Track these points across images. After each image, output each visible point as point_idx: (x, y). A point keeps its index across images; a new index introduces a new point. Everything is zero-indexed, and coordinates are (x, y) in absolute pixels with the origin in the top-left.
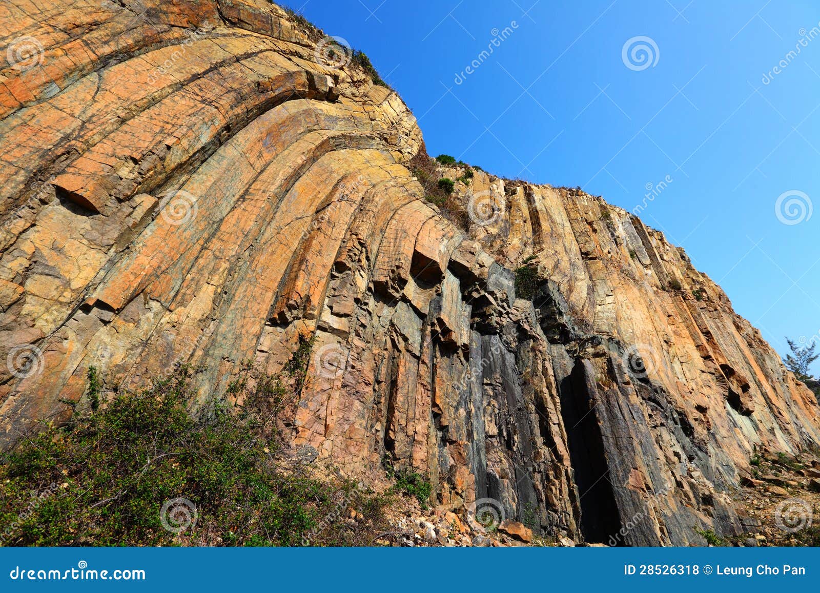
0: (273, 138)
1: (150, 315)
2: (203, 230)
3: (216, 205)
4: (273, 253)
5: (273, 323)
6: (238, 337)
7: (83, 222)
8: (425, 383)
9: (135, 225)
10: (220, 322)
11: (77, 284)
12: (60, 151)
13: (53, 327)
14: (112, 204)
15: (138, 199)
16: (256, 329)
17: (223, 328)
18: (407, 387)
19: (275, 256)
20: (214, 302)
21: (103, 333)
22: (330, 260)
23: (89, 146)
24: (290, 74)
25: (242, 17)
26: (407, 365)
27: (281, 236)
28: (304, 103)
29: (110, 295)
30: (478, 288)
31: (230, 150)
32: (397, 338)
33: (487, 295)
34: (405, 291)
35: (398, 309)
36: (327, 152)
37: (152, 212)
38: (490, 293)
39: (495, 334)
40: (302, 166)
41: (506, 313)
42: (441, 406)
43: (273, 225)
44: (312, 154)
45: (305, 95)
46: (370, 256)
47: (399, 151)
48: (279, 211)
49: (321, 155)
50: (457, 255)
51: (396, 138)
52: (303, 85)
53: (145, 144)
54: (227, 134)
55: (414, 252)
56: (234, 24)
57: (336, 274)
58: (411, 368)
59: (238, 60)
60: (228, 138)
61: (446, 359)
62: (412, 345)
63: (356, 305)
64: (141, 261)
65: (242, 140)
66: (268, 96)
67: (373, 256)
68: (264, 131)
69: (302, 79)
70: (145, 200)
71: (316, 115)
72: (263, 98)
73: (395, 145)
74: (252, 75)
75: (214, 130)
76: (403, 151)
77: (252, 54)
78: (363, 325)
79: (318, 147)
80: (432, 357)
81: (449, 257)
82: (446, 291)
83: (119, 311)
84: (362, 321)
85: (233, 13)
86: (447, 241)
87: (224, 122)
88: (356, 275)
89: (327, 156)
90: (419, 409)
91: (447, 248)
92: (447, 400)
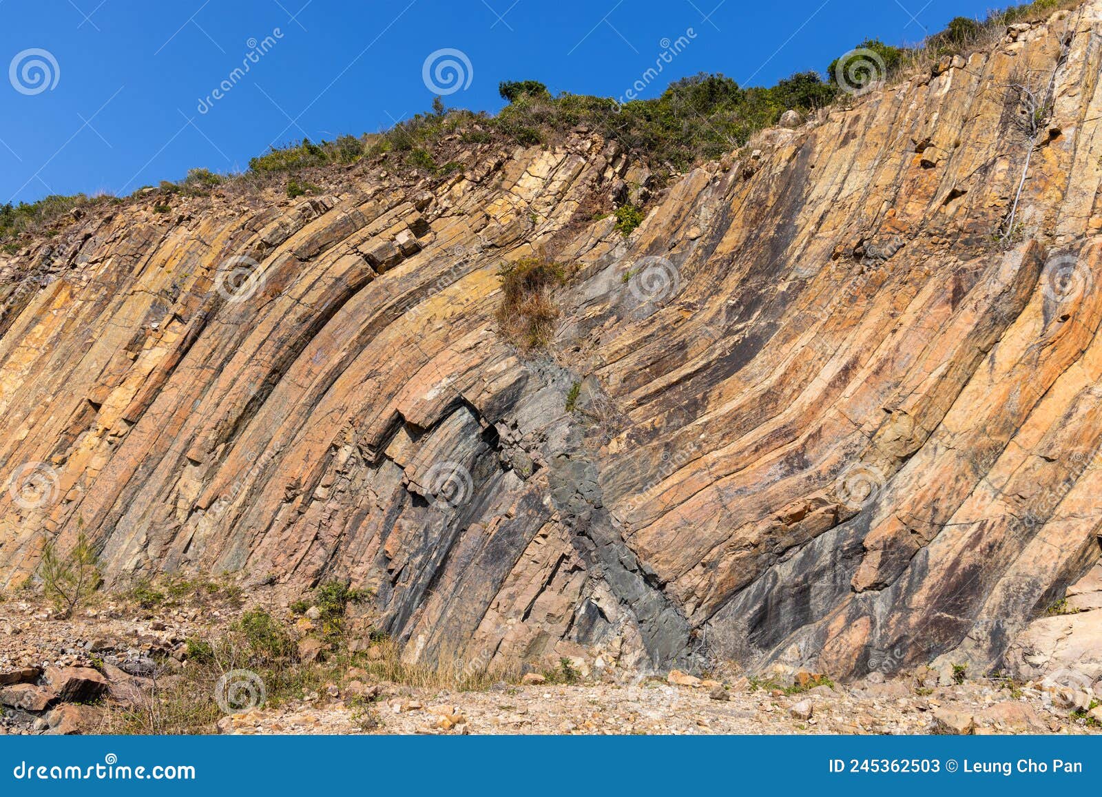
0: (325, 349)
1: (222, 508)
2: (255, 452)
3: (266, 430)
4: (298, 450)
5: (287, 502)
6: (261, 514)
7: (197, 470)
8: (379, 533)
9: (216, 464)
10: (252, 507)
11: (190, 501)
12: (191, 437)
13: (185, 520)
14: (206, 456)
15: (217, 449)
16: (275, 506)
17: (254, 509)
18: (362, 537)
19: (299, 452)
20: (247, 495)
21: (202, 521)
22: (327, 445)
23: (201, 428)
24: (339, 279)
25: (321, 243)
26: (373, 518)
27: (309, 435)
28: (371, 287)
29: (202, 503)
30: (482, 421)
31: (282, 385)
32: (372, 496)
33: (497, 426)
34: (387, 452)
35: (382, 470)
36: (388, 324)
37: (226, 452)
38: (503, 422)
39: (510, 469)
40: (341, 363)
41: (515, 442)
42: (391, 552)
43: (305, 428)
44: (355, 344)
45: (369, 280)
46: (358, 429)
47: (527, 242)
48: (313, 414)
49: (375, 335)
50: (474, 388)
51: (515, 230)
52: (361, 274)
53: (220, 416)
54: (277, 375)
55: (397, 411)
56: (318, 254)
57: (334, 453)
58: (376, 519)
59: (298, 301)
60: (281, 376)
61: (420, 509)
62: (381, 500)
63: (338, 475)
64: (218, 481)
65: (293, 371)
66: (312, 320)
67: (364, 428)
68: (314, 350)
69: (358, 271)
70: (221, 447)
71: (387, 288)
72: (307, 325)
73: (517, 239)
74: (300, 310)
75: (260, 382)
76: (535, 236)
77: (314, 283)
78: (340, 491)
79: (364, 333)
80: (401, 507)
81: (456, 395)
82: (435, 440)
83: (206, 509)
84: (340, 487)
85: (312, 249)
86: (452, 379)
87: (268, 371)
88: (341, 451)
89: (386, 330)
90: (367, 555)
91: (449, 388)
92: (404, 547)
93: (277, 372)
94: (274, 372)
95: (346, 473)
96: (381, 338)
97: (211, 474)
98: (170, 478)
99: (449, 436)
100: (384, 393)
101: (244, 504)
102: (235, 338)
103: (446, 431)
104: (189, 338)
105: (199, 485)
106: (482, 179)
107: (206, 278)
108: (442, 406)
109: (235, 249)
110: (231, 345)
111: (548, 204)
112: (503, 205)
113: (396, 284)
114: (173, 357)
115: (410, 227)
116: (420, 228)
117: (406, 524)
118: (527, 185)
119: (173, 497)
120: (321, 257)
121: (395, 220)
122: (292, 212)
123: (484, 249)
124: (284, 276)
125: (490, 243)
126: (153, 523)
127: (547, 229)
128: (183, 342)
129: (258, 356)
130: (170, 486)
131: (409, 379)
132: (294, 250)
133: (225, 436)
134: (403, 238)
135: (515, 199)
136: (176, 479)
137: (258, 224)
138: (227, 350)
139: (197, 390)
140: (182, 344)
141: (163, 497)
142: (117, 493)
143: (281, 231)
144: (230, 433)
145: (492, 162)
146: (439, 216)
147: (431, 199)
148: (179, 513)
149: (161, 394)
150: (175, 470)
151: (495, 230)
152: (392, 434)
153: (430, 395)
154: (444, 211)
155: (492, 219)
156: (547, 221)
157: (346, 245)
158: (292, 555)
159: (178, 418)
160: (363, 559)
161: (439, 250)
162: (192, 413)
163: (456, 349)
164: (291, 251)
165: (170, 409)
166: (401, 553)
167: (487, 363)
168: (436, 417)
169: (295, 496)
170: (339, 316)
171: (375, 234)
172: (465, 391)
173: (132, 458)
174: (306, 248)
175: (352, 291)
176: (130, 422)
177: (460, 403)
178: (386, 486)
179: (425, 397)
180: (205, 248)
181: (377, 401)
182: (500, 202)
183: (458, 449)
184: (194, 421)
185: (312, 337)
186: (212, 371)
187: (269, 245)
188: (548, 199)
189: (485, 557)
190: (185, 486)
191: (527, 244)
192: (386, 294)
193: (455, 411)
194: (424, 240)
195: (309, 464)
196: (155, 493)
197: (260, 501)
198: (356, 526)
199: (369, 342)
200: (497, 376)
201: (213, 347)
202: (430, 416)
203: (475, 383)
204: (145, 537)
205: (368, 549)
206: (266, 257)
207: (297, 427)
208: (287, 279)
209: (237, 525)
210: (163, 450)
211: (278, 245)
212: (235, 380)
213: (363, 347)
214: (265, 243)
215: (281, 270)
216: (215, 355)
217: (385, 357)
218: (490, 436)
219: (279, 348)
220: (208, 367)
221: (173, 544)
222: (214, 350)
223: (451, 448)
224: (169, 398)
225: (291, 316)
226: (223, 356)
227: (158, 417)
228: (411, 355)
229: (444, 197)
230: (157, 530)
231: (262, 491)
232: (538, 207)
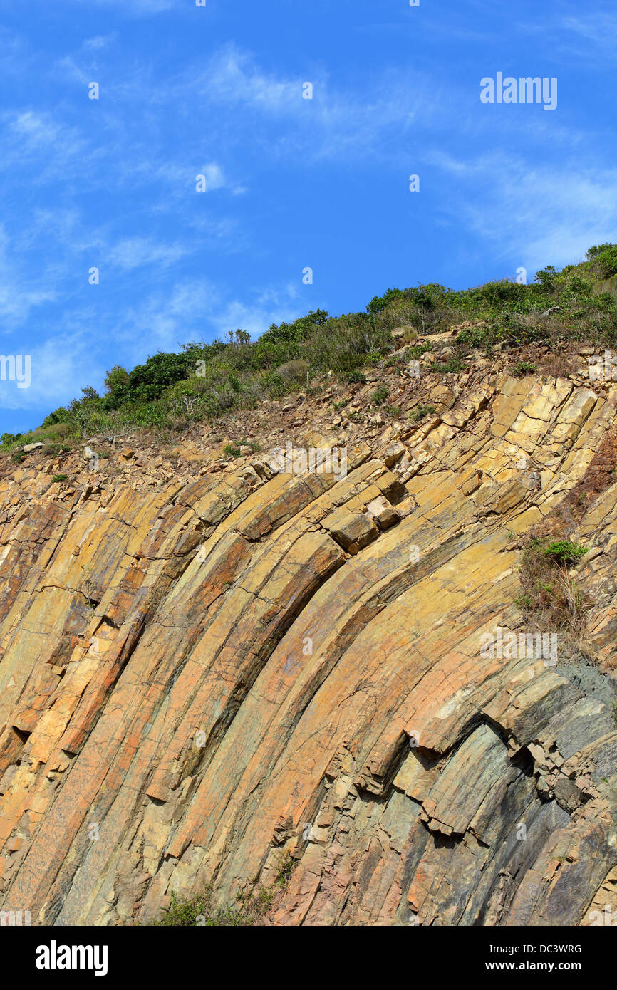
1: (197, 857)
2: (228, 785)
3: (238, 759)
4: (281, 782)
5: (276, 846)
6: (246, 861)
7: (161, 809)
8: (398, 881)
9: (183, 802)
10: (235, 854)
11: (159, 847)
12: (149, 771)
13: (155, 872)
14: (170, 793)
15: (183, 784)
16: (261, 852)
17: (237, 856)
18: (377, 886)
19: (283, 785)
20: (226, 839)
21: (176, 872)
22: (318, 775)
23: (159, 759)
24: (304, 567)
25: (273, 518)
26: (387, 863)
27: (292, 763)
28: (343, 572)
29: (174, 850)
30: (511, 742)
31: (250, 702)
32: (383, 837)
33: (531, 747)
34: (396, 782)
35: (391, 804)
36: (371, 619)
37: (194, 787)
38: (537, 743)
39: (551, 800)
40: (320, 672)
41: (556, 767)
42: (416, 903)
43: (285, 755)
44: (335, 647)
45: (341, 563)
46: (356, 755)
47: (533, 504)
48: (293, 737)
49: (356, 634)
50: (495, 701)
51: (517, 491)
52: (331, 557)
53: (182, 744)
54: (243, 690)
55: (404, 732)
56: (270, 532)
57: (328, 785)
58: (391, 867)
59: (256, 594)
60: (247, 691)
61: (444, 851)
62: (396, 841)
63: (337, 813)
64: (188, 823)
65: (260, 683)
66: (278, 619)
67: (363, 753)
68: (283, 656)
69: (327, 553)
70: (187, 782)
71: (364, 572)
72: (272, 627)
73: (521, 502)
74: (262, 608)
75: (225, 700)
76: (543, 498)
77: (272, 572)
78: (342, 832)
79: (343, 632)
80: (422, 851)
81: (475, 711)
82: (454, 765)
83: (179, 857)
84: (342, 827)
85: (263, 526)
86: (468, 692)
87: (233, 686)
88: (338, 782)
89: (369, 626)
90: (386, 907)
91: (466, 703)
92: (431, 897)
93: (243, 687)
94: (239, 686)
95: (347, 810)
96: (363, 637)
97: (179, 816)
98: (130, 822)
99: (471, 761)
100: (383, 710)
101: (225, 850)
102: (184, 645)
103: (466, 755)
104: (127, 646)
105: (167, 829)
106: (466, 423)
107: (137, 569)
108: (460, 725)
109: (167, 530)
110: (180, 654)
111: (557, 455)
112: (497, 458)
113: (375, 566)
114: (112, 671)
115: (384, 493)
116: (395, 493)
117: (430, 869)
118: (525, 430)
119: (137, 843)
120: (275, 535)
121: (363, 485)
122: (232, 479)
123: (480, 517)
124: (232, 563)
125: (487, 510)
126: (119, 876)
127: (557, 487)
128: (121, 652)
129: (216, 667)
130: (132, 831)
131: (410, 691)
132: (242, 529)
133: (190, 768)
134: (378, 508)
135: (512, 449)
136: (138, 822)
137: (192, 498)
138: (176, 660)
139: (146, 712)
140: (120, 655)
141: (126, 845)
142: (68, 841)
143: (222, 505)
144: (195, 764)
145: (476, 400)
146: (415, 474)
147: (402, 453)
148: (146, 863)
149: (103, 718)
150: (135, 811)
151: (491, 492)
152: (399, 760)
153: (444, 713)
154: (421, 467)
155: (484, 476)
156: (556, 477)
157: (304, 520)
158: (292, 910)
159: (129, 745)
160: (382, 912)
161: (422, 521)
162: (143, 740)
163: (466, 652)
164: (237, 531)
165: (118, 735)
166: (429, 904)
167: (508, 669)
168: (453, 739)
169: (286, 838)
170: (308, 611)
171: (340, 505)
172: (484, 705)
173: (80, 799)
174: (255, 525)
175: (321, 580)
176: (71, 754)
177: (480, 719)
178: (400, 825)
179: (437, 715)
180: (126, 528)
181: (375, 720)
182: (493, 454)
183: (483, 777)
184: (148, 750)
185: (279, 639)
186: (162, 687)
187: (208, 524)
188: (555, 448)
189: (548, 908)
190: (151, 830)
191: (534, 508)
192: (362, 580)
193: (474, 730)
194: (403, 507)
195: (300, 800)
196: (115, 840)
197: (244, 846)
198: (367, 874)
199: (350, 642)
200: (523, 687)
201: (159, 657)
202: (446, 738)
203: (495, 695)
204: (113, 893)
205: (387, 901)
206: (206, 539)
207: (276, 754)
208: (236, 566)
209: (220, 875)
210: (115, 787)
211: (219, 522)
212: (192, 699)
213: (343, 650)
214: (205, 522)
215: (229, 556)
216: (163, 666)
217: (375, 663)
218: (524, 761)
219: (243, 657)
220: (157, 682)
221: (146, 900)
222: (160, 661)
223: (475, 777)
224: (112, 724)
225: (250, 615)
226: (172, 669)
227: (104, 746)
228: (409, 661)
229: (419, 448)
230: (125, 884)
231: (244, 833)
232: (542, 459)
